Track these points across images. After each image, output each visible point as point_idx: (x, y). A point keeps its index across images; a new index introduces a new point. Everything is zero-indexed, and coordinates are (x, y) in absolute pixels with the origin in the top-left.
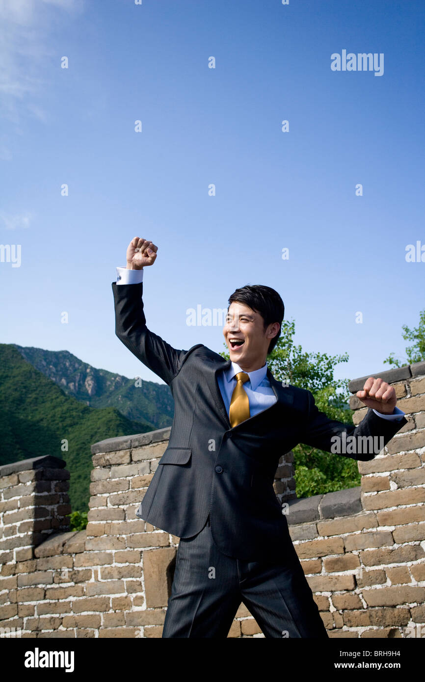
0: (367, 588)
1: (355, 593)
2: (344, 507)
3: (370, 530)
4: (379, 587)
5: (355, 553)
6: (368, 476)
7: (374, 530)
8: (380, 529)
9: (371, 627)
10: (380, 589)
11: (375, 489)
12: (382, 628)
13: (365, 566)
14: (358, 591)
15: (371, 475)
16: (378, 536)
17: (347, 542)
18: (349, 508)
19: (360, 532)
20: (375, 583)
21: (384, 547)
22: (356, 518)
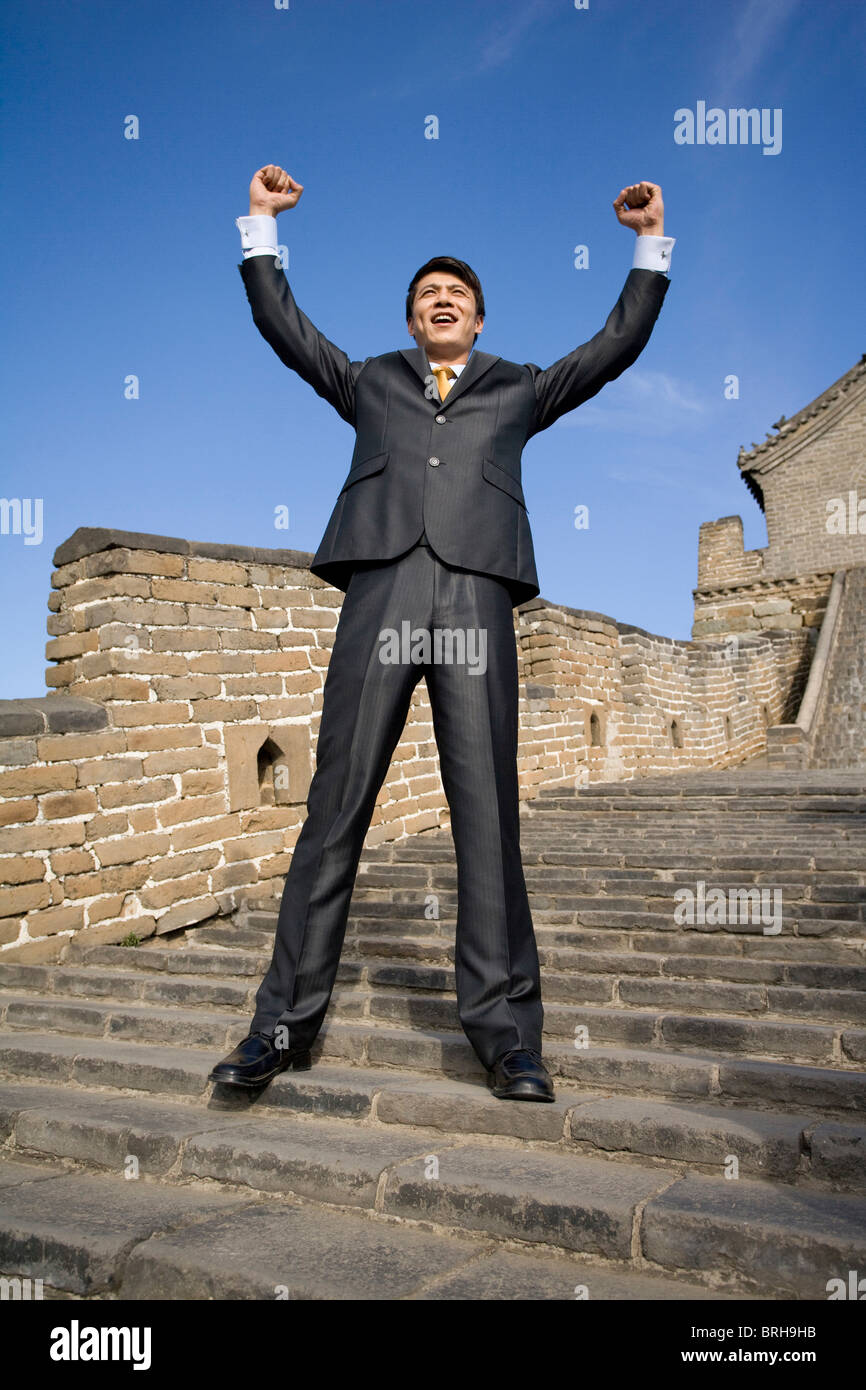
0: (102, 840)
1: (84, 850)
2: (84, 718)
3: (116, 755)
4: (117, 837)
5: (91, 789)
6: (122, 676)
7: (121, 756)
8: (130, 755)
9: (102, 895)
10: (118, 841)
11: (130, 696)
12: (116, 894)
13: (103, 808)
14: (88, 846)
15: (128, 675)
16: (125, 765)
17: (82, 772)
18: (91, 720)
19: (102, 757)
20: (114, 833)
21: (130, 782)
22: (99, 736)
